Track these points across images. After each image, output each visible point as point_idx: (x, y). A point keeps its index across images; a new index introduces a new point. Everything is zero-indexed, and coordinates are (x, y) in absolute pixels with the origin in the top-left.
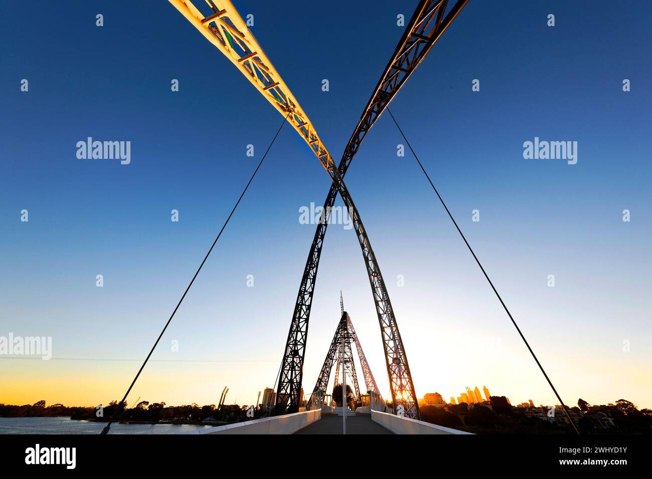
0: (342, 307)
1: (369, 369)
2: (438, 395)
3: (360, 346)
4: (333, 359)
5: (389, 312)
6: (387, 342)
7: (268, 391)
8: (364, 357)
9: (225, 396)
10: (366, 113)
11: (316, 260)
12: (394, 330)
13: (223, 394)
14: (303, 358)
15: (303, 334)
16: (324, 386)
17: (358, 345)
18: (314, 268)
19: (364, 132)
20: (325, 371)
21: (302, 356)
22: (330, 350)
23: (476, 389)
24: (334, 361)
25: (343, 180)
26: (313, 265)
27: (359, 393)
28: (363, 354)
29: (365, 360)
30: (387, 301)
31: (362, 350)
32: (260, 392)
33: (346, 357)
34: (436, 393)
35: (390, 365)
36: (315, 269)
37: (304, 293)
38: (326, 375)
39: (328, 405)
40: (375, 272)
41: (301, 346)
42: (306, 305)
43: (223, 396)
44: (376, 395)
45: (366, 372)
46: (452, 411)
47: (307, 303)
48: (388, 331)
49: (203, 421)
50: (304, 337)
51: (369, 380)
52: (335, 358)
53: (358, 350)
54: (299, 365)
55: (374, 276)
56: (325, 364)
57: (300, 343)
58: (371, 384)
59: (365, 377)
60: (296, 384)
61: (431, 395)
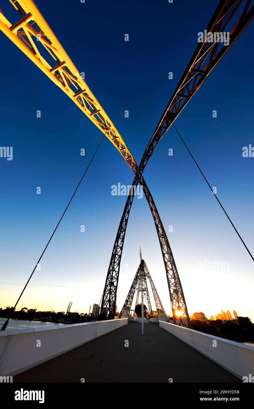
0: (141, 257)
1: (158, 295)
2: (202, 314)
3: (152, 281)
4: (135, 289)
5: (172, 261)
6: (170, 279)
7: (96, 306)
8: (155, 288)
9: (70, 307)
10: (158, 129)
11: (124, 227)
12: (175, 272)
13: (69, 306)
14: (117, 287)
15: (117, 272)
16: (129, 304)
17: (151, 281)
18: (123, 231)
19: (157, 142)
20: (130, 295)
21: (116, 286)
22: (133, 283)
23: (228, 311)
24: (136, 290)
25: (142, 174)
26: (123, 230)
27: (152, 310)
28: (154, 286)
29: (155, 290)
30: (170, 254)
31: (153, 284)
32: (91, 306)
33: (143, 287)
34: (201, 313)
35: (172, 294)
36: (124, 233)
37: (117, 247)
38: (131, 298)
39: (132, 316)
40: (163, 235)
41: (115, 280)
42: (118, 255)
43: (69, 307)
44: (162, 312)
45: (156, 297)
46: (212, 325)
47: (119, 254)
48: (171, 272)
49: (58, 321)
50: (117, 274)
51: (158, 303)
52: (136, 288)
53: (151, 284)
54: (114, 291)
55: (162, 238)
56: (130, 291)
57: (115, 278)
58: (159, 305)
59: (155, 301)
60: (112, 302)
61: (197, 313)
